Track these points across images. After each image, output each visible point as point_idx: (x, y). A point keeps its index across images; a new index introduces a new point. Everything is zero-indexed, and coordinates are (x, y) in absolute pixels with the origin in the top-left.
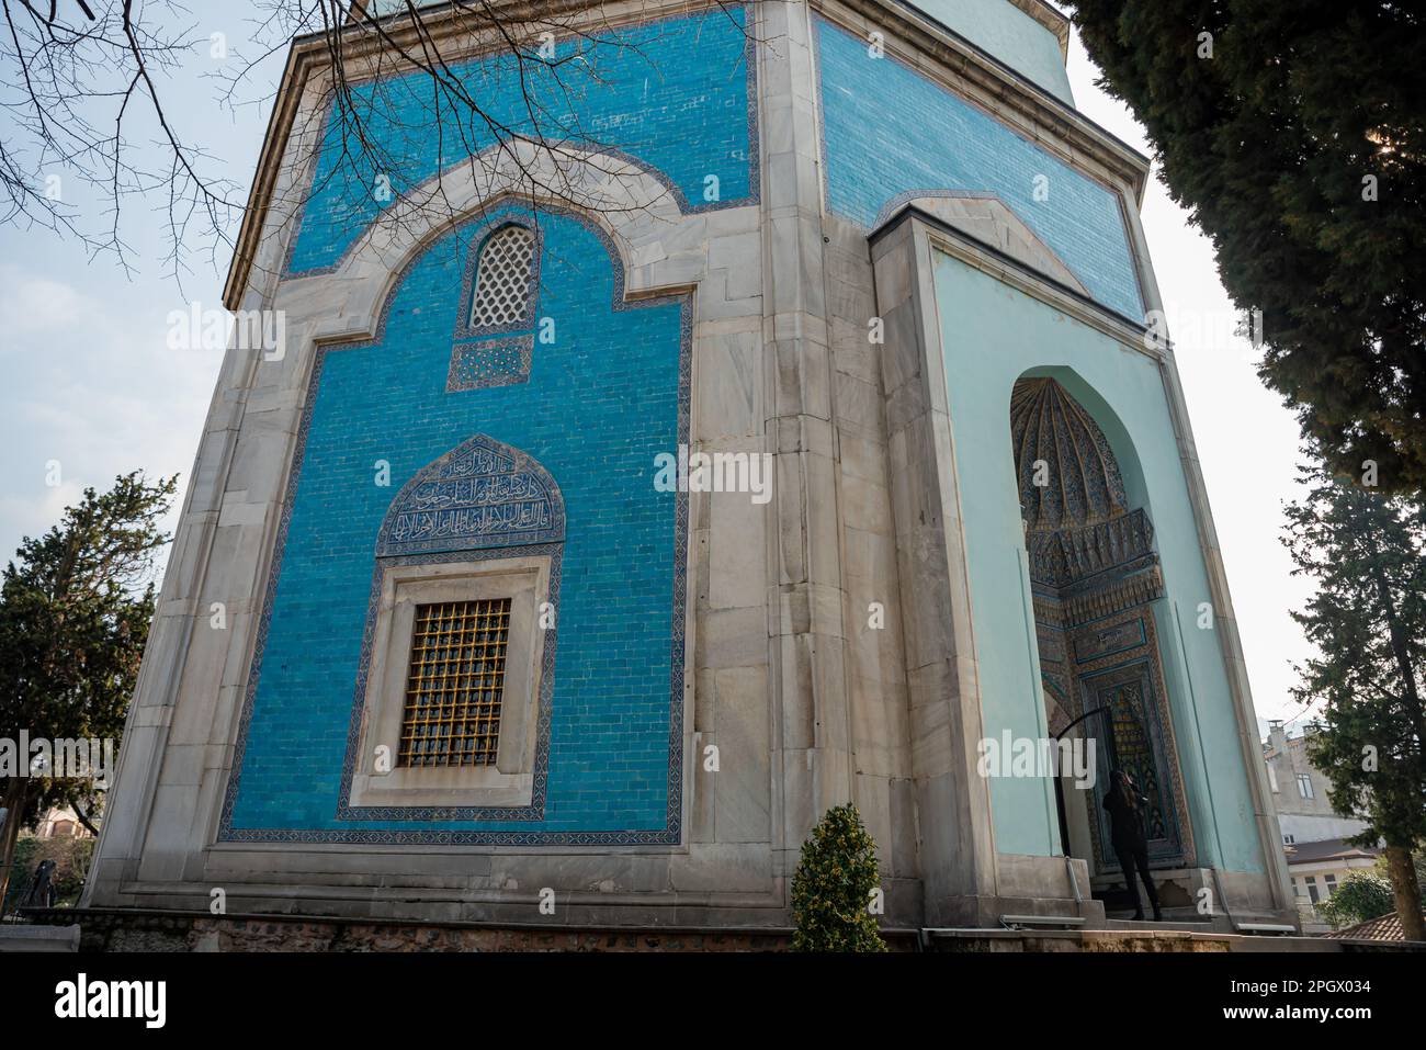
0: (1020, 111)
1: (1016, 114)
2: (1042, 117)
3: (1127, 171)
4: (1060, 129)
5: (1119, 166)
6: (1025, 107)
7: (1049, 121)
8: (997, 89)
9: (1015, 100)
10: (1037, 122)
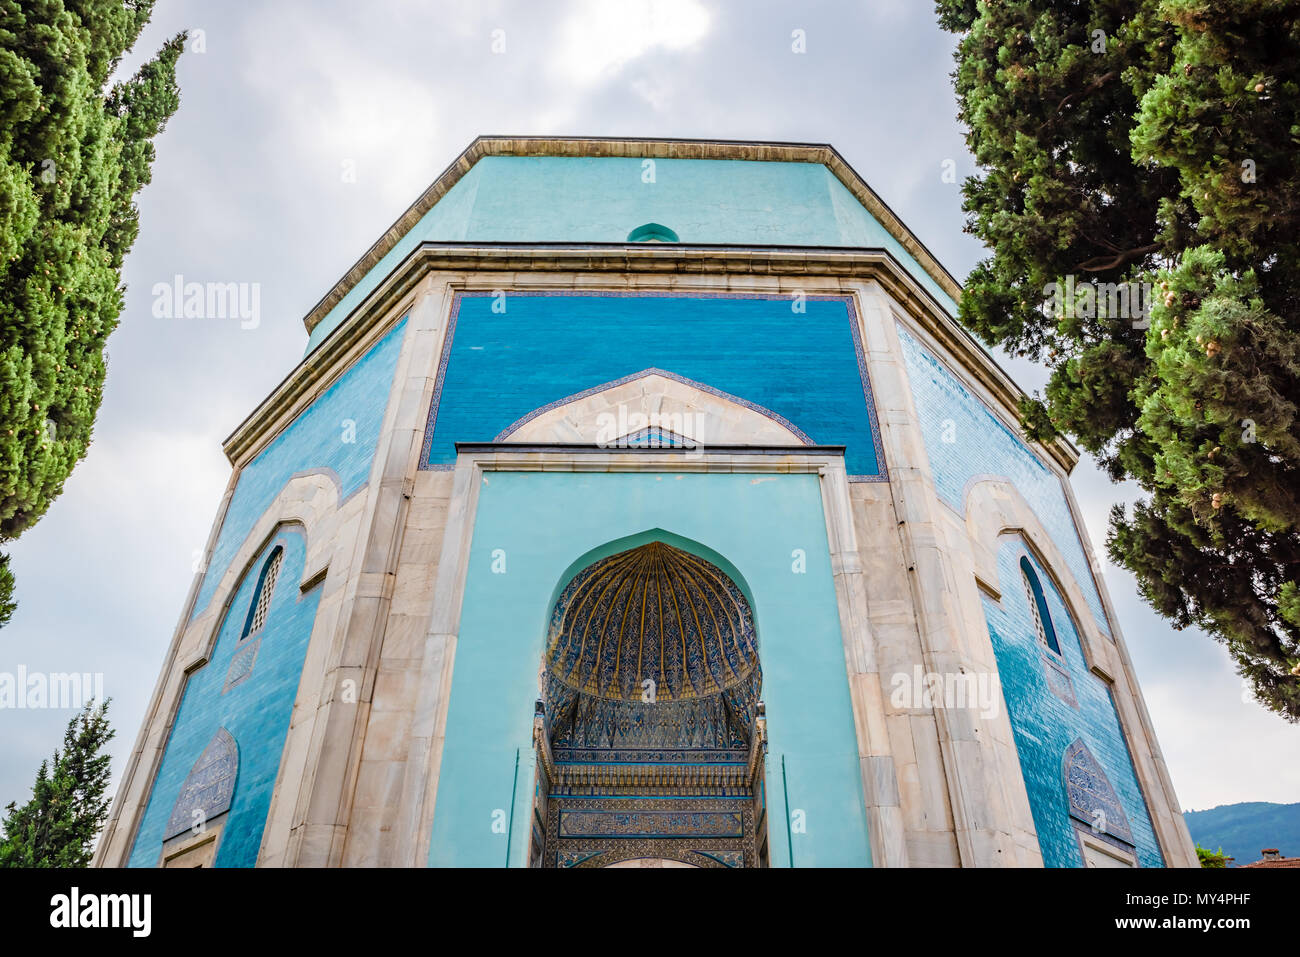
0: (707, 273)
1: (702, 277)
2: (731, 267)
3: (860, 269)
4: (758, 268)
5: (848, 269)
6: (708, 267)
7: (743, 267)
8: (671, 266)
9: (694, 267)
10: (731, 273)
